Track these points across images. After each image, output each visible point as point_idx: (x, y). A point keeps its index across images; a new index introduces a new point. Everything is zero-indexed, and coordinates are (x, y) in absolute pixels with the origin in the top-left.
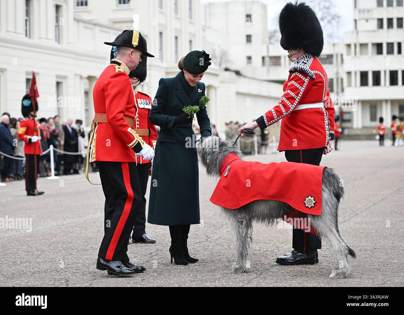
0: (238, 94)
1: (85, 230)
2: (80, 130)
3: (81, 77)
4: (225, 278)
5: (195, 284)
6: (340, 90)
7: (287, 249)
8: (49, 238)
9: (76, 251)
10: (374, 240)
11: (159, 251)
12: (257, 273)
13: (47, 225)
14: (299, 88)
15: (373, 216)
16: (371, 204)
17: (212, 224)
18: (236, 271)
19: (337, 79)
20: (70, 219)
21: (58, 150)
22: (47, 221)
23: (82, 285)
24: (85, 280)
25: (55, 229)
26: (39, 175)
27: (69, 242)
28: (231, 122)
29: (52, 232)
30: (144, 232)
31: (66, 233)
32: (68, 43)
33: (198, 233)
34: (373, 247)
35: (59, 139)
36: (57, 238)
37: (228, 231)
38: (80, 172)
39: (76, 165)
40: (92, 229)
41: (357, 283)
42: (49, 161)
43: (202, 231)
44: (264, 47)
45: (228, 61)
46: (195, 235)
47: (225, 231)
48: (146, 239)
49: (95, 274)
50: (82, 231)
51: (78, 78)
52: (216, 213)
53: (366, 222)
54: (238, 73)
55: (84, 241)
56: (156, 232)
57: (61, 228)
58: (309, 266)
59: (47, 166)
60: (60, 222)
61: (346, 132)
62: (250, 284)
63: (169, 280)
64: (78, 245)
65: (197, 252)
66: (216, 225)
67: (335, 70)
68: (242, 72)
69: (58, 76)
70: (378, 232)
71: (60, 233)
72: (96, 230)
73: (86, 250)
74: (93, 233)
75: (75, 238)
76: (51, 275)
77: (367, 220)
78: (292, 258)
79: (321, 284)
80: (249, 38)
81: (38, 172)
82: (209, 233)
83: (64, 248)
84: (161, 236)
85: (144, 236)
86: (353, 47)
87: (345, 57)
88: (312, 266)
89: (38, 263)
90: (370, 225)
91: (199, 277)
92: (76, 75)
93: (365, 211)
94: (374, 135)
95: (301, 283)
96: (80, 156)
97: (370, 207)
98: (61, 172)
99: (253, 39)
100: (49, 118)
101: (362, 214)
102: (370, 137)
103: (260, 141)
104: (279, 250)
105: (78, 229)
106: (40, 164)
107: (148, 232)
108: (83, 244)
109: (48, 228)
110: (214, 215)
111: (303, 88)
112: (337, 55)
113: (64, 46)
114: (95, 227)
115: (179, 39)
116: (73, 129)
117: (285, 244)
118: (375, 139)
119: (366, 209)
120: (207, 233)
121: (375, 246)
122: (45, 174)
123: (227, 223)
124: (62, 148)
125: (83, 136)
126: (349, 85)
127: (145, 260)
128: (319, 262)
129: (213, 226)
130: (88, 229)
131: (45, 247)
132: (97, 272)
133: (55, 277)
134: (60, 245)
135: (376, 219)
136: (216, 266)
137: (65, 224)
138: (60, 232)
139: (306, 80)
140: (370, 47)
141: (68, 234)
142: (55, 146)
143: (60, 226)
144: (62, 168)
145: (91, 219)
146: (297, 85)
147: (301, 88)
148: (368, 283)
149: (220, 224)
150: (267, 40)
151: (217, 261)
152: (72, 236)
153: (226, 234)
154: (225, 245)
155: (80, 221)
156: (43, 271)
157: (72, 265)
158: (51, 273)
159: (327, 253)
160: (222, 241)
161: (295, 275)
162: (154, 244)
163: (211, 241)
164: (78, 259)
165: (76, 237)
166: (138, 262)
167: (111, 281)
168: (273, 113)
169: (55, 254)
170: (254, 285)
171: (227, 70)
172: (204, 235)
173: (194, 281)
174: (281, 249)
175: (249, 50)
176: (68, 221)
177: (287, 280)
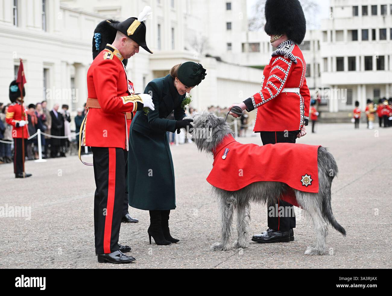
0: (219, 79)
1: (71, 210)
2: (66, 115)
3: (67, 64)
4: (204, 256)
5: (175, 261)
6: (317, 75)
7: (264, 227)
8: (36, 218)
9: (62, 230)
10: (348, 219)
11: (141, 230)
12: (235, 250)
13: (35, 206)
14: (284, 72)
15: (347, 195)
16: (345, 184)
17: (193, 204)
18: (216, 248)
19: (314, 65)
20: (56, 200)
21: (45, 134)
22: (34, 202)
23: (67, 262)
24: (70, 258)
25: (42, 210)
26: (26, 158)
27: (55, 222)
28: (212, 106)
29: (39, 213)
30: (127, 212)
31: (52, 214)
32: (55, 31)
33: (179, 213)
34: (346, 226)
35: (46, 123)
36: (43, 218)
37: (208, 211)
38: (66, 155)
39: (63, 149)
40: (78, 210)
41: (330, 259)
42: (36, 144)
43: (183, 211)
44: (244, 35)
45: (208, 48)
46: (177, 215)
47: (205, 211)
48: (129, 218)
49: (80, 253)
50: (68, 211)
51: (64, 65)
52: (197, 193)
53: (341, 202)
54: (218, 59)
55: (69, 221)
56: (139, 212)
57: (47, 209)
58: (285, 244)
59: (35, 149)
60: (47, 203)
61: (323, 115)
62: (229, 261)
63: (151, 258)
64: (63, 225)
65: (178, 231)
66: (197, 205)
67: (312, 56)
68: (223, 58)
69: (45, 63)
70: (351, 211)
71: (46, 214)
72: (82, 211)
73: (72, 230)
74: (78, 213)
75: (60, 218)
76: (37, 254)
77: (342, 199)
78: (268, 237)
79: (296, 261)
80: (229, 26)
81: (26, 155)
82: (189, 212)
83: (50, 228)
84: (144, 215)
85: (127, 216)
86: (329, 34)
87: (321, 43)
88: (288, 244)
89: (25, 242)
90: (344, 205)
91: (179, 255)
92: (62, 62)
93: (340, 191)
94: (350, 118)
95: (277, 260)
96: (67, 140)
97: (345, 187)
98: (48, 155)
99: (233, 26)
100: (37, 104)
101: (337, 194)
102: (346, 120)
103: (240, 124)
104: (256, 229)
105: (64, 210)
106: (28, 147)
107: (131, 212)
108: (69, 224)
109: (36, 209)
110: (195, 196)
111: (287, 72)
112: (314, 42)
113: (50, 33)
114: (80, 208)
115: (162, 27)
116: (59, 114)
117: (263, 223)
118: (351, 122)
119: (341, 189)
120: (187, 213)
121: (348, 224)
122: (33, 157)
123: (207, 203)
124: (50, 132)
125: (69, 120)
126: (326, 70)
127: (127, 239)
128: (295, 240)
129: (194, 206)
130: (73, 210)
131: (32, 227)
132: (82, 250)
133: (41, 255)
134: (46, 225)
135: (350, 198)
136: (196, 244)
137: (51, 205)
138: (46, 212)
139: (290, 64)
140: (346, 33)
141: (54, 215)
142: (43, 131)
143: (46, 206)
144: (49, 151)
145: (77, 200)
146: (282, 69)
147: (285, 72)
148: (341, 259)
149: (200, 203)
150: (247, 27)
151: (197, 240)
152: (58, 216)
153: (206, 214)
154: (205, 224)
155: (66, 202)
156: (30, 250)
157: (58, 244)
158: (37, 252)
159: (302, 231)
160: (202, 220)
161: (272, 253)
162: (136, 224)
163: (191, 220)
164: (64, 238)
165: (62, 217)
166: (121, 240)
167: (95, 259)
168: (261, 95)
169: (42, 233)
170: (232, 262)
171: (207, 56)
172: (185, 214)
173: (174, 259)
174: (259, 228)
175: (229, 37)
176: (54, 202)
177: (264, 257)
